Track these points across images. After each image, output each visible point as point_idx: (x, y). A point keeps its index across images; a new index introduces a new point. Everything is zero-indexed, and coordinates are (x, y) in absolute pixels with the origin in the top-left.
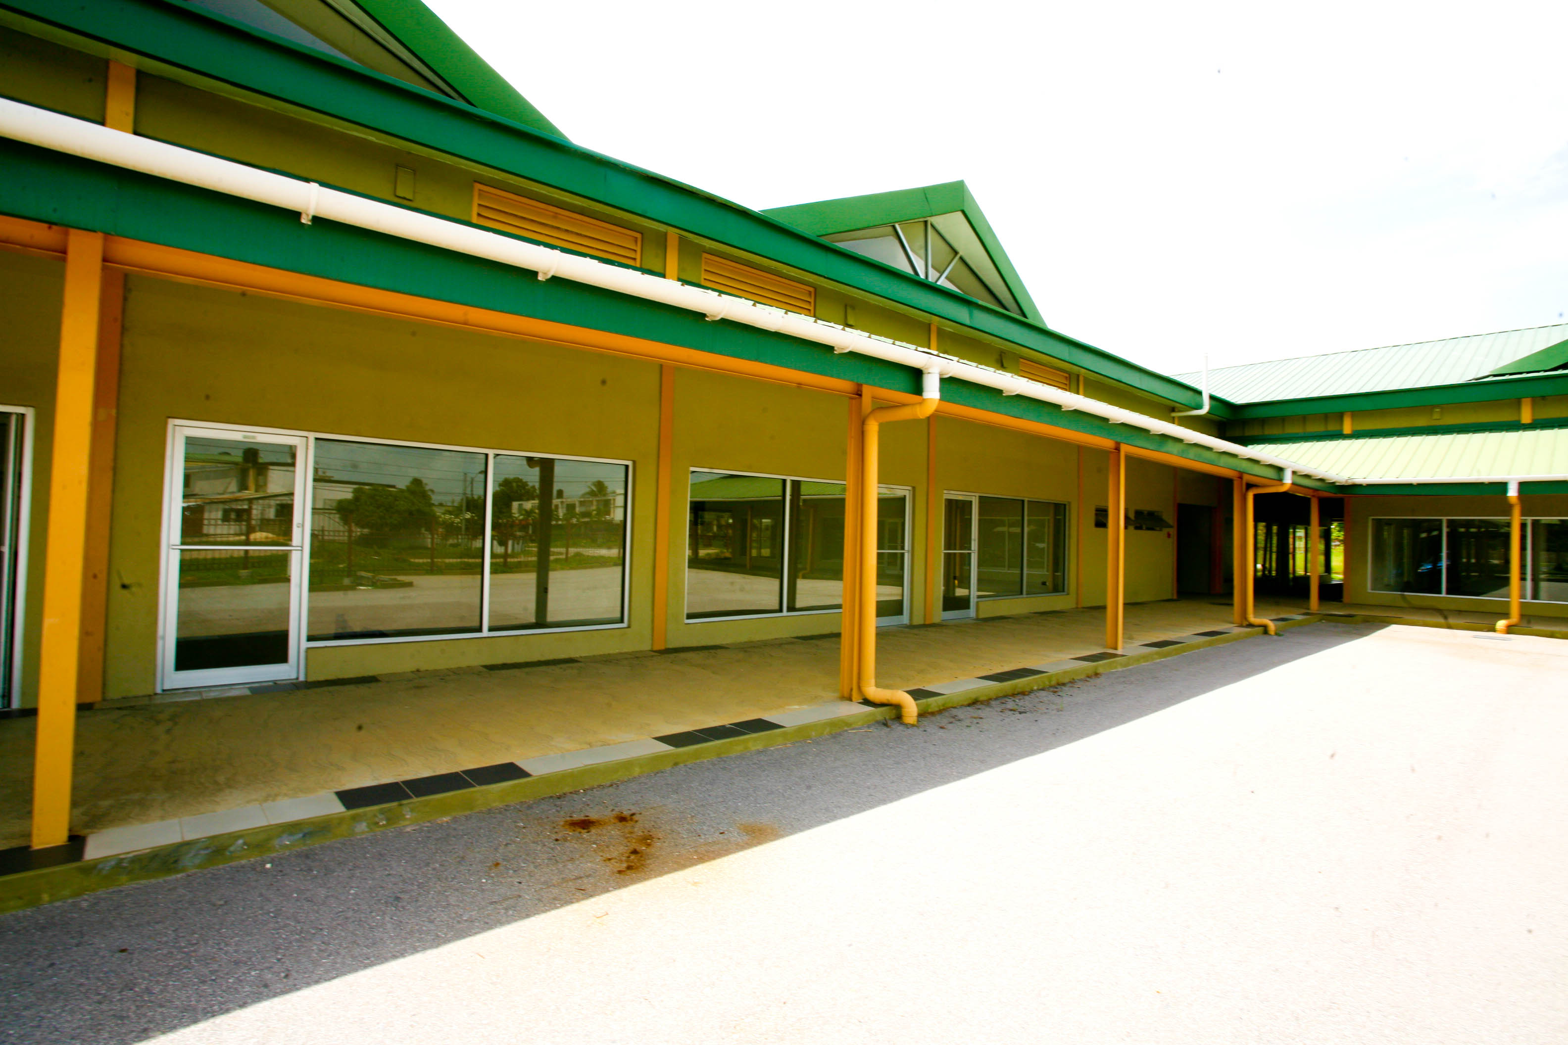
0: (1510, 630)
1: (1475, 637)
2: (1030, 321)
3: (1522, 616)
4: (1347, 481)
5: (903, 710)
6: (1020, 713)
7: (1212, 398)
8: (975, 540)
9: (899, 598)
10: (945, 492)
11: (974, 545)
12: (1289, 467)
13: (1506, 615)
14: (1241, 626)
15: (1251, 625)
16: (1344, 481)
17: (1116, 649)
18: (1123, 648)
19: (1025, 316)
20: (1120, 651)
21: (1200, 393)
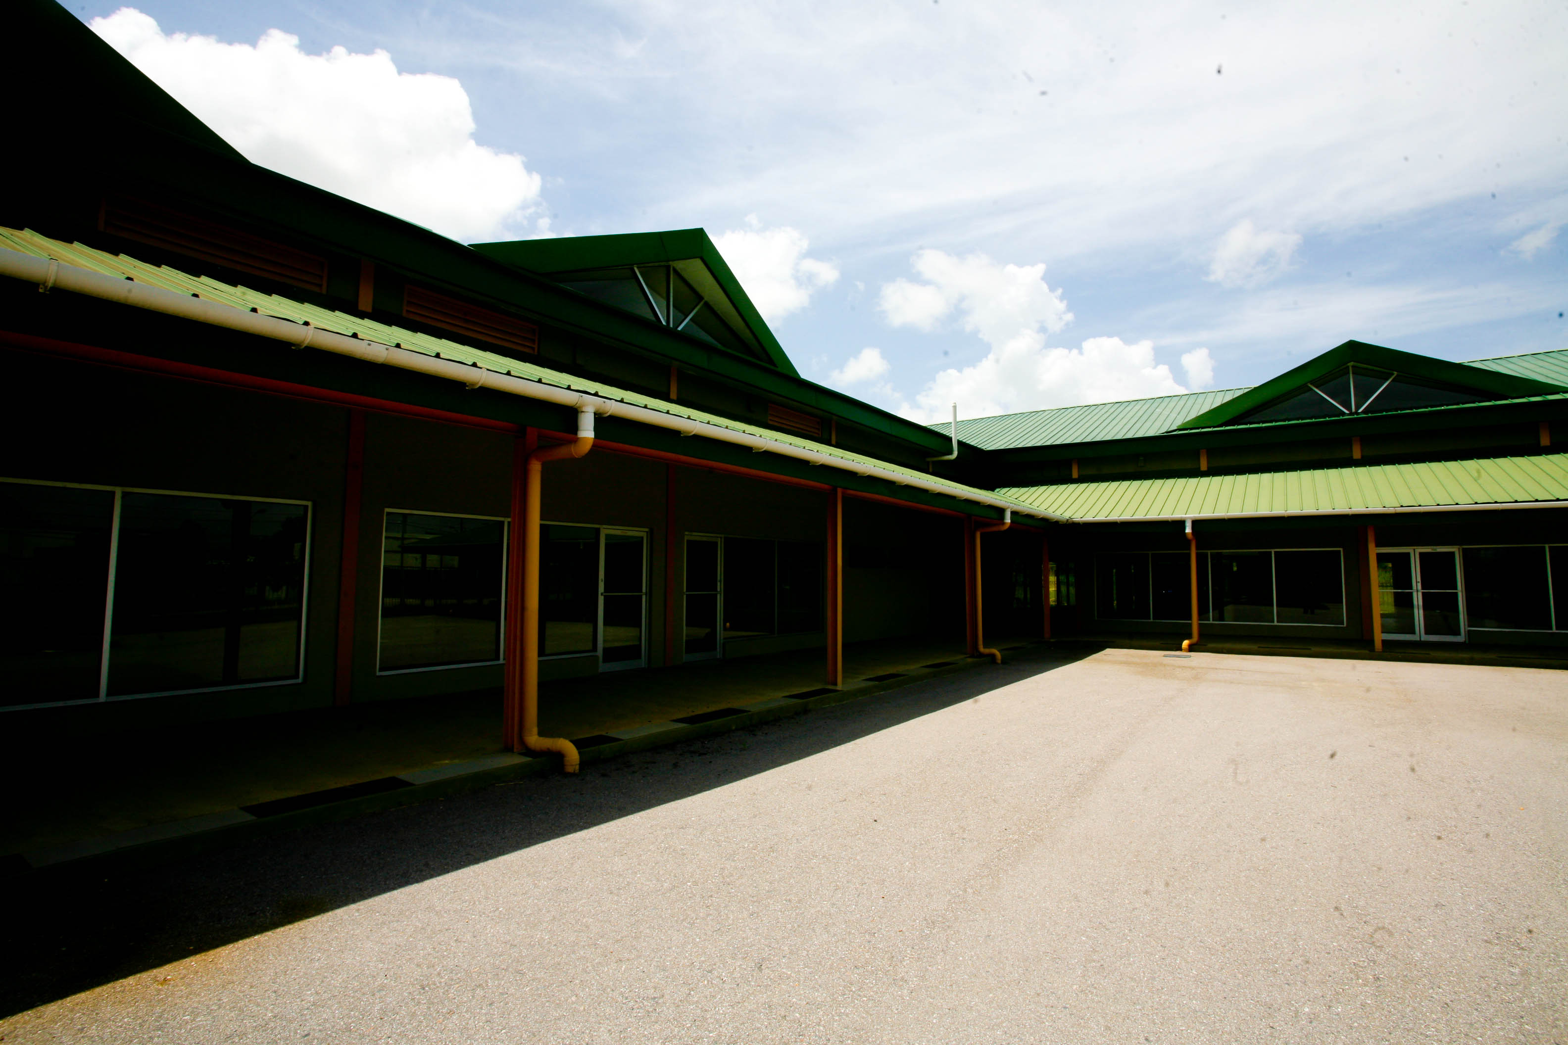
0: (1191, 649)
1: (1165, 656)
2: (779, 369)
3: (1201, 635)
4: (1067, 520)
5: (565, 759)
6: (700, 755)
7: (960, 443)
8: (720, 581)
9: (637, 643)
10: (687, 533)
11: (720, 586)
12: (1008, 508)
13: (1189, 636)
14: (972, 656)
15: (982, 655)
16: (1065, 520)
17: (836, 684)
18: (843, 683)
19: (775, 365)
20: (840, 687)
21: (949, 439)
